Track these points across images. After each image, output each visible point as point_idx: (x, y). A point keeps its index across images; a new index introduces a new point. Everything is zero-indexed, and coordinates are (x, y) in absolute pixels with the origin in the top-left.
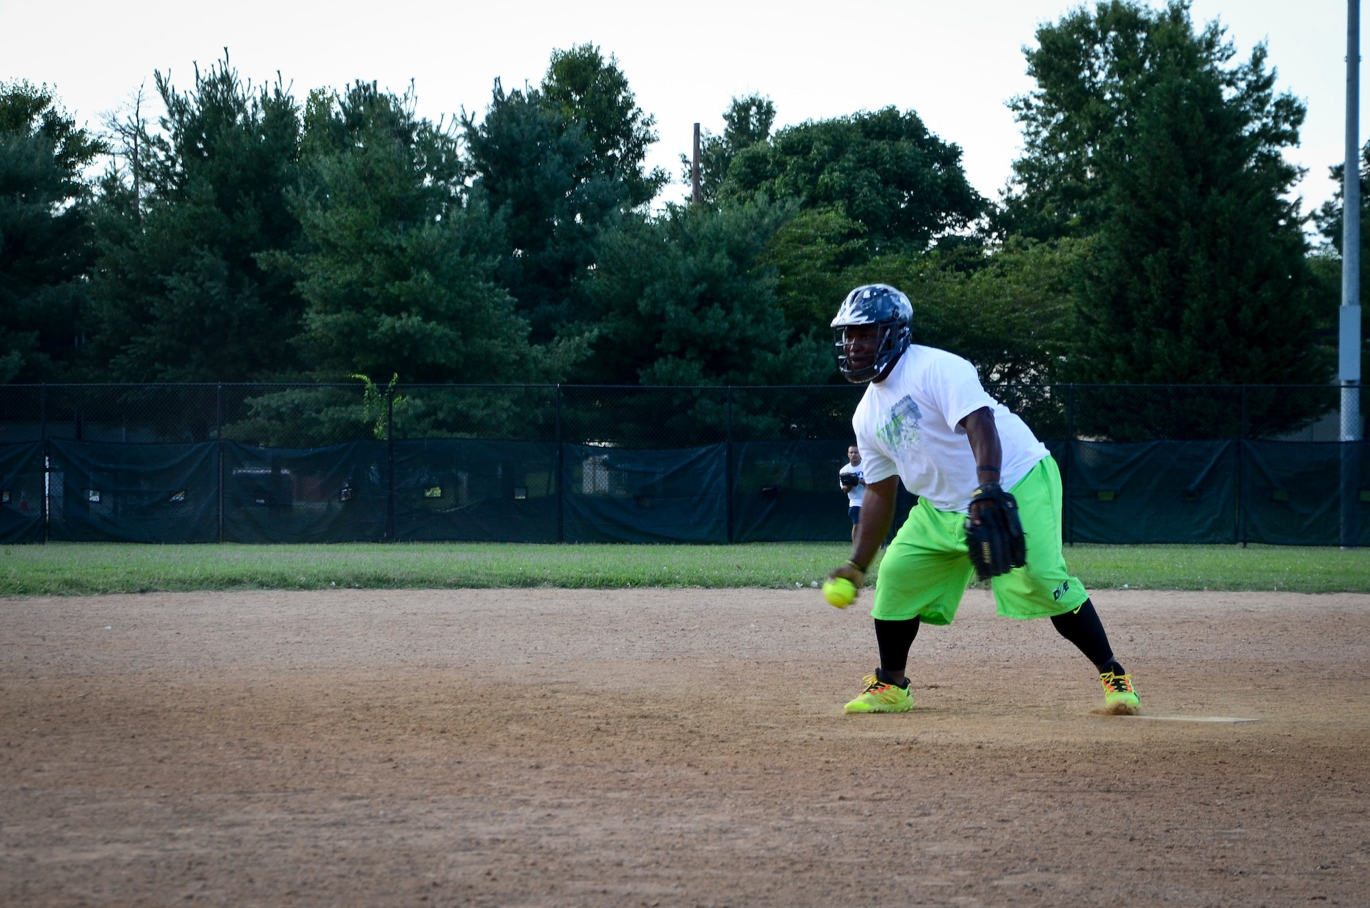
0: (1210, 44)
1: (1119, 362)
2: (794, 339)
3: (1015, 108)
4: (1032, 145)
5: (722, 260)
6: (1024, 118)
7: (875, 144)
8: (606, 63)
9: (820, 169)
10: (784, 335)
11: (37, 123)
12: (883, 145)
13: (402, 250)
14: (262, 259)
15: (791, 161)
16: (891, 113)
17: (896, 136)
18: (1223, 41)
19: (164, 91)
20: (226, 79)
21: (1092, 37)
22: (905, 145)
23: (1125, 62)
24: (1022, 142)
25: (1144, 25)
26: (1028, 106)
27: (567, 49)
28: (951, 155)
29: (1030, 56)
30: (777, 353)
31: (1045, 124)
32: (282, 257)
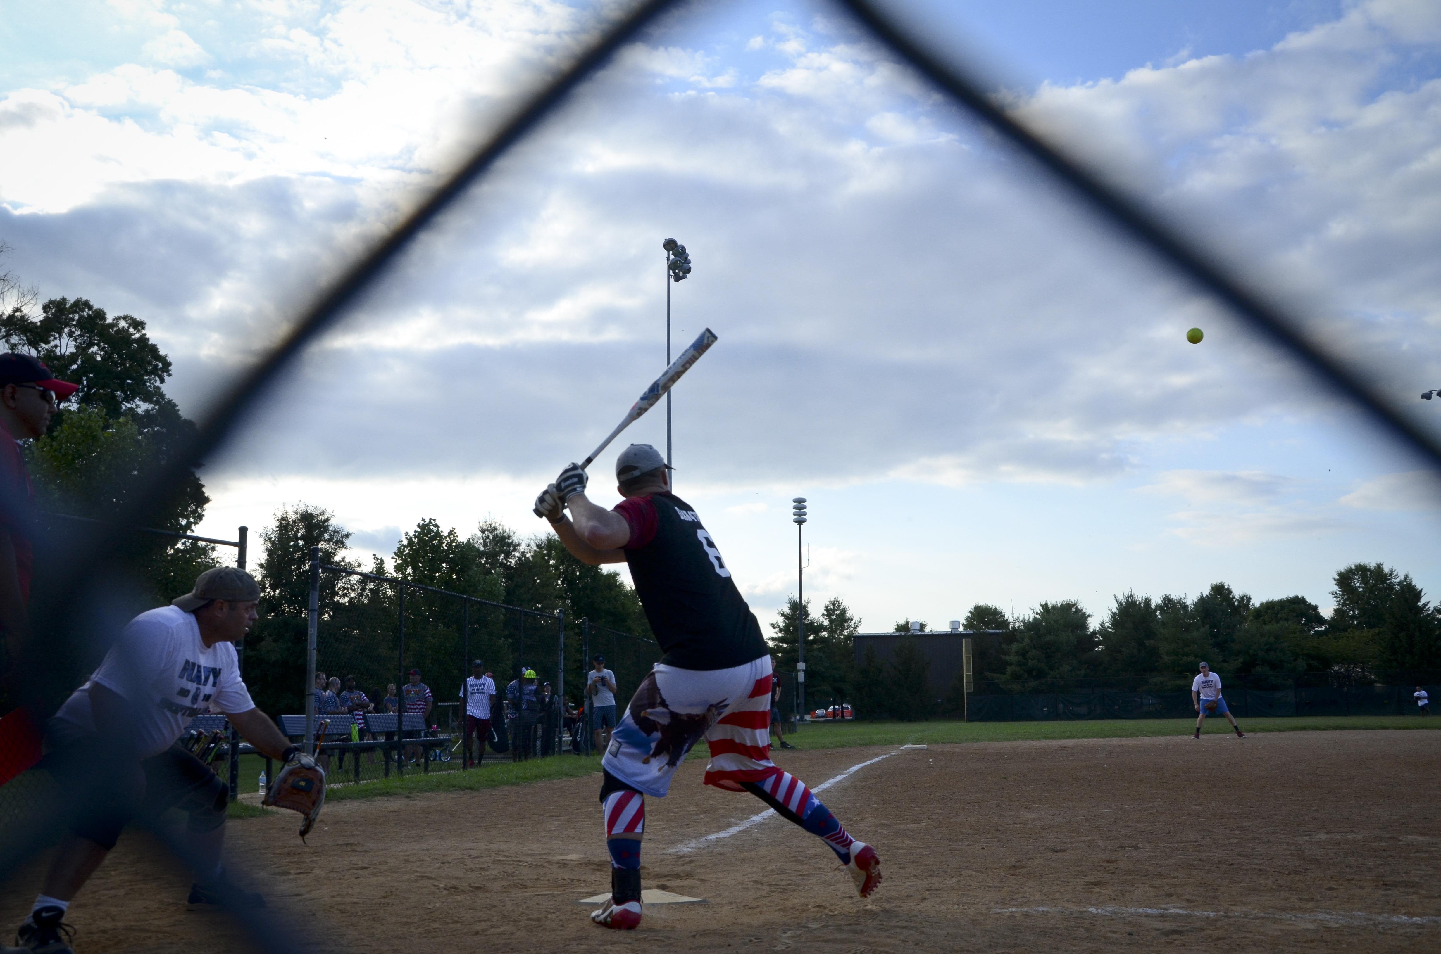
0: (1391, 575)
1: (1395, 664)
2: (1295, 660)
3: (1333, 594)
4: (1339, 604)
5: (1272, 639)
6: (1335, 597)
7: (1293, 606)
8: (1226, 587)
9: (1278, 613)
10: (1292, 659)
11: (1073, 610)
12: (1295, 606)
13: (1187, 639)
14: (1147, 642)
15: (1269, 611)
16: (1296, 597)
17: (1299, 603)
18: (1395, 573)
19: (1116, 600)
20: (1131, 596)
21: (1354, 573)
22: (1302, 606)
23: (1364, 580)
24: (1336, 603)
25: (1369, 570)
26: (1337, 594)
27: (1215, 583)
28: (1315, 608)
29: (1335, 580)
30: (1291, 663)
31: (1342, 598)
32: (1152, 642)
